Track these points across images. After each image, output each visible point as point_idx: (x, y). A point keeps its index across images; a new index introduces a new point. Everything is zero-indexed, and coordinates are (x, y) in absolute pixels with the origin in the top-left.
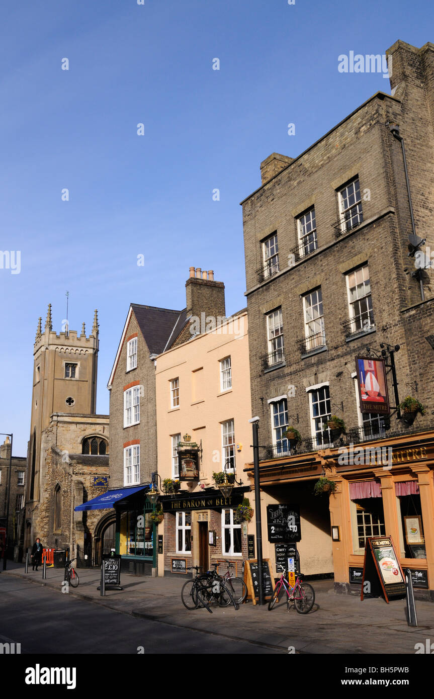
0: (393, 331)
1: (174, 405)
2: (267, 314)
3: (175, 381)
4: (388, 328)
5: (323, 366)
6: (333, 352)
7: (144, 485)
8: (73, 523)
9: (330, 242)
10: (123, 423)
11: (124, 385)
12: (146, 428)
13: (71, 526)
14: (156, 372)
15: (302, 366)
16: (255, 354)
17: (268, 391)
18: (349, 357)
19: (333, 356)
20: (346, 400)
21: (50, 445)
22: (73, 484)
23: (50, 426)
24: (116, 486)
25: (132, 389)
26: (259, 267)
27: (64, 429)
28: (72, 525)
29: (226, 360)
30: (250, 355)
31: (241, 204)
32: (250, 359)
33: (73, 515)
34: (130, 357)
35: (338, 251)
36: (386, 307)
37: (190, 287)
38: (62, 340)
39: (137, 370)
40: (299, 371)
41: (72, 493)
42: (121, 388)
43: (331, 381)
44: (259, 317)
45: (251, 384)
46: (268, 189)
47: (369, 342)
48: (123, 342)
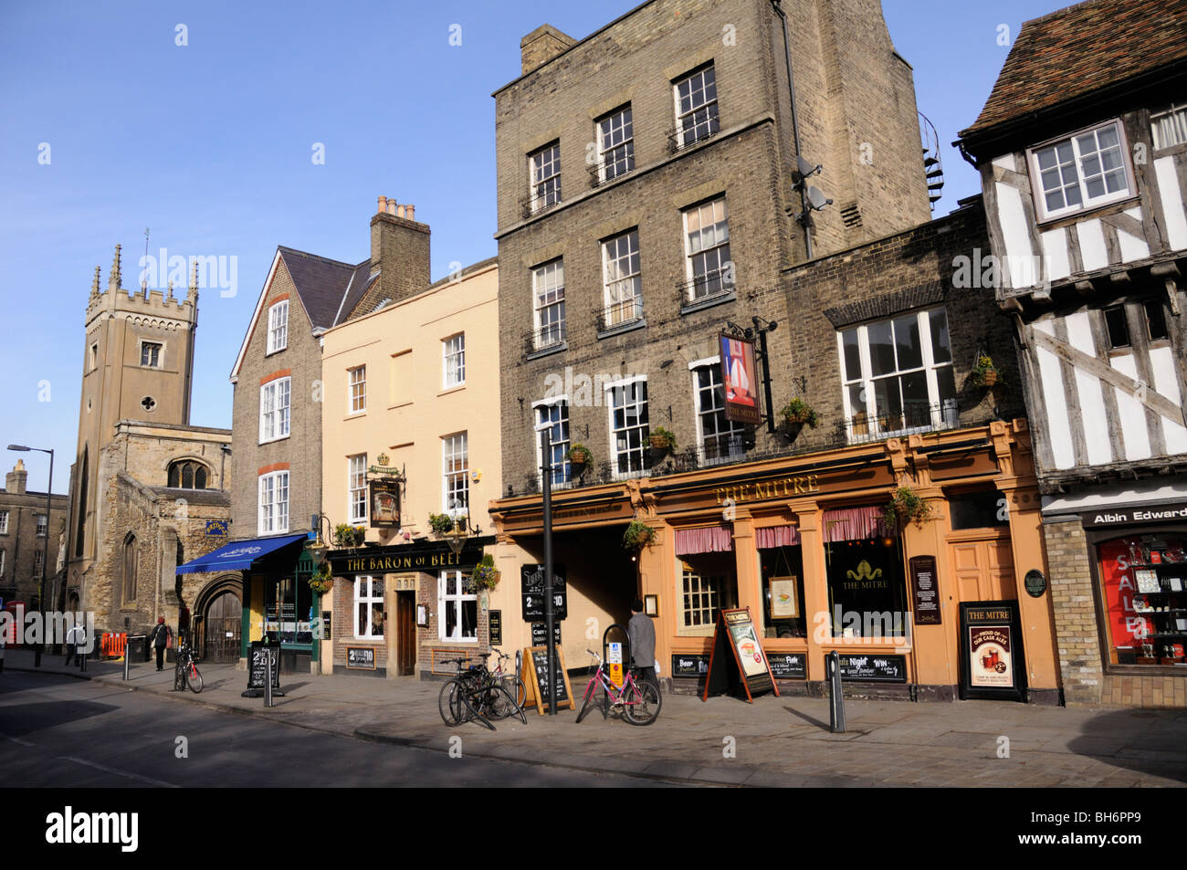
0: (766, 300)
1: (355, 409)
2: (533, 268)
3: (359, 370)
4: (757, 295)
5: (637, 350)
6: (656, 329)
7: (296, 534)
8: (160, 593)
9: (658, 160)
10: (258, 436)
11: (262, 375)
12: (302, 444)
13: (157, 599)
14: (323, 356)
15: (598, 350)
16: (510, 329)
17: (534, 388)
18: (684, 337)
19: (656, 336)
20: (678, 404)
21: (115, 471)
22: (159, 532)
23: (116, 441)
24: (243, 535)
25: (276, 382)
26: (523, 194)
27: (139, 446)
28: (157, 596)
29: (457, 339)
30: (500, 332)
31: (494, 96)
32: (500, 339)
33: (160, 581)
34: (275, 332)
35: (672, 175)
36: (755, 263)
37: (379, 227)
38: (138, 305)
39: (287, 353)
40: (592, 359)
41: (159, 547)
42: (256, 380)
43: (651, 373)
44: (520, 272)
45: (501, 378)
46: (546, 74)
47: (721, 316)
48: (262, 307)
